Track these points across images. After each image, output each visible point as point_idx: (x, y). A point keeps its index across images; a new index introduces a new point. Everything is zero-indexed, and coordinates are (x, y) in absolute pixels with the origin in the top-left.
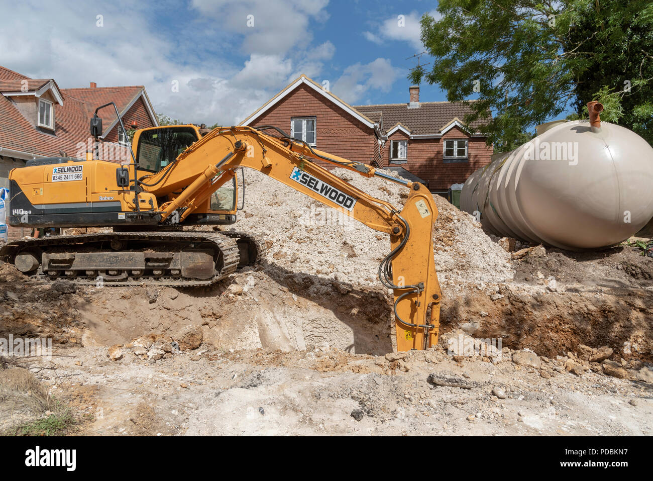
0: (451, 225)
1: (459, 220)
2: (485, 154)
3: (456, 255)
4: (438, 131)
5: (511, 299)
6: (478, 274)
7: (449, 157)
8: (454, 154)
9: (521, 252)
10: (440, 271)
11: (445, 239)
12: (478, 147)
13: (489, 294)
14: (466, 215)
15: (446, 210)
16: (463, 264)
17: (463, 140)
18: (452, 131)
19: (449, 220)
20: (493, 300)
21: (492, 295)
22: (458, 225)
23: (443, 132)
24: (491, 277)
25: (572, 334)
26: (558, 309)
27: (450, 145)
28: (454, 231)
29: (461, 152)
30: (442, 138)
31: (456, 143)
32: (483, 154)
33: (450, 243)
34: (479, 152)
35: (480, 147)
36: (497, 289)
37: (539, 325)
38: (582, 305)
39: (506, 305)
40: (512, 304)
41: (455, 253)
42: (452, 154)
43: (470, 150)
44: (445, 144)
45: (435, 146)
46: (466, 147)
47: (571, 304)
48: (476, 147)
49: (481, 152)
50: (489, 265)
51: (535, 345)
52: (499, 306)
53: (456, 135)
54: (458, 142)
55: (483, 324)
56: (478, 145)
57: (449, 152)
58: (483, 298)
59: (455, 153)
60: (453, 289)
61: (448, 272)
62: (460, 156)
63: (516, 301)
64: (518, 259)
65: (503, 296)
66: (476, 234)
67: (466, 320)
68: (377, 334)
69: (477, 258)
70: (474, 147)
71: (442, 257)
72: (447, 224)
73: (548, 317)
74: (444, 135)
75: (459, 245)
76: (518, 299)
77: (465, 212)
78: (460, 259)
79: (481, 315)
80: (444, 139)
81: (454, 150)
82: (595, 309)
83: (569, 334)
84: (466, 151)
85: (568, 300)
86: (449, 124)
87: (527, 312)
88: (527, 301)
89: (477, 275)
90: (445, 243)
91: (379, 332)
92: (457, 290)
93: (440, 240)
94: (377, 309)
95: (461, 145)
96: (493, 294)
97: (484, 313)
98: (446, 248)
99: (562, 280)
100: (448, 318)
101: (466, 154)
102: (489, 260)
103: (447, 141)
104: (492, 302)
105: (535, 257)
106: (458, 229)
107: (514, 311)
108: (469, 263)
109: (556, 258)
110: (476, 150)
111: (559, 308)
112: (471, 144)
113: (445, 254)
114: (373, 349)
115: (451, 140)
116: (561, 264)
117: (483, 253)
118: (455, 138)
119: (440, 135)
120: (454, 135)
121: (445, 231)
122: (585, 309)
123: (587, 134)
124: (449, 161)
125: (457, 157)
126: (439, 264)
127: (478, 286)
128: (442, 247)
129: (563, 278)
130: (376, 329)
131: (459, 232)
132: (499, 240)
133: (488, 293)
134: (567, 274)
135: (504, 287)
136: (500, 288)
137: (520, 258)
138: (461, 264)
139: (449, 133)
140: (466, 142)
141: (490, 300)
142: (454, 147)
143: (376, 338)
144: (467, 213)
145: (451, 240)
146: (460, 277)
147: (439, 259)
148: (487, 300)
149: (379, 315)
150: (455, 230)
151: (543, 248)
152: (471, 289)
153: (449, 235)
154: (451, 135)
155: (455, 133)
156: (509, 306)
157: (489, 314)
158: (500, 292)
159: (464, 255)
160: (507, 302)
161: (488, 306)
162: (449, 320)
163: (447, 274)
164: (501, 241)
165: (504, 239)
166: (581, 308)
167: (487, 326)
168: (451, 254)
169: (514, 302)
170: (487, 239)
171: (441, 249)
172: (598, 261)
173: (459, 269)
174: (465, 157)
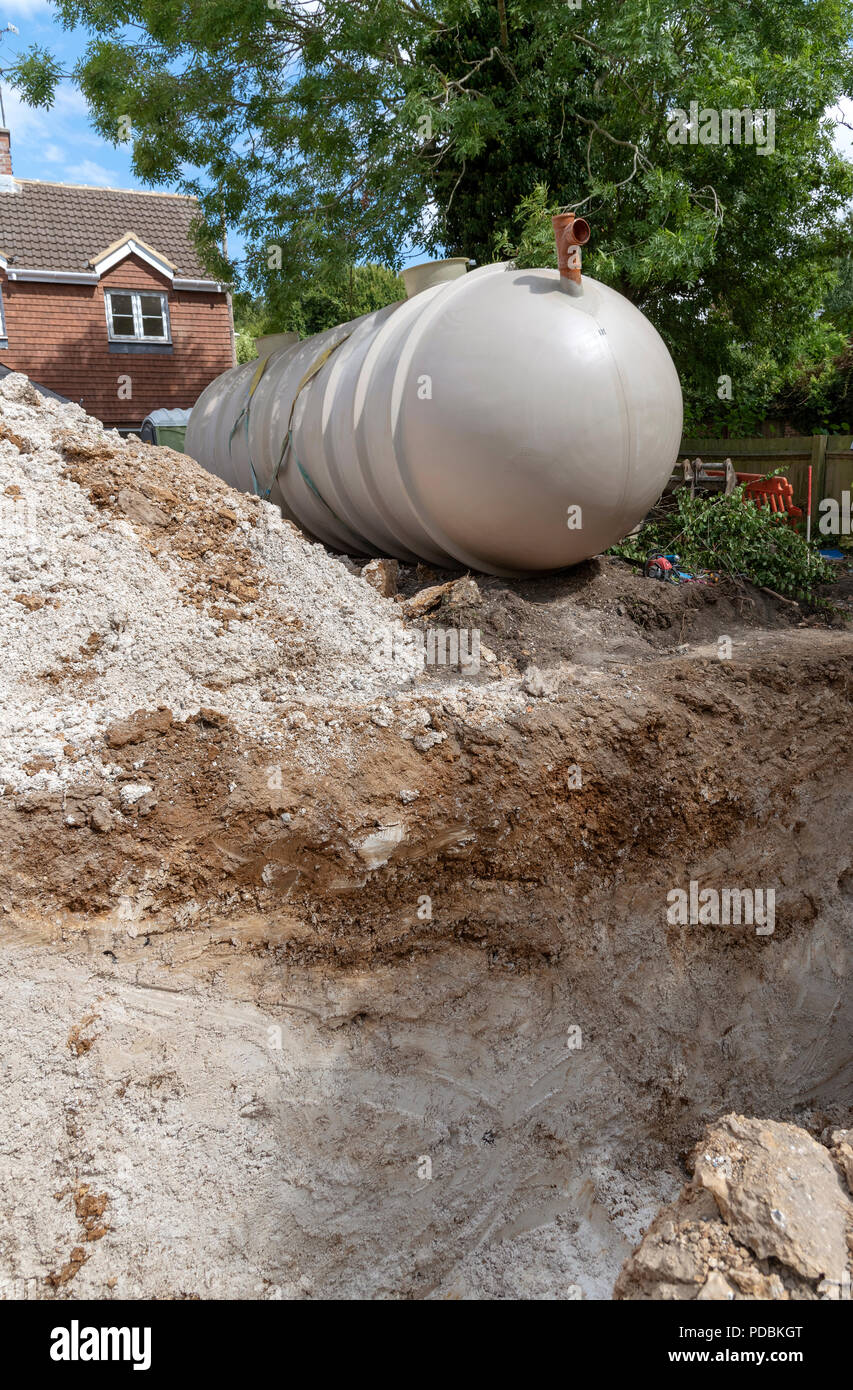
0: (236, 538)
1: (253, 522)
2: (212, 335)
3: (277, 627)
4: (85, 265)
5: (466, 741)
6: (343, 672)
7: (123, 337)
8: (136, 331)
9: (426, 596)
10: (241, 681)
11: (235, 583)
12: (194, 317)
13: (408, 735)
14: (255, 502)
15: (208, 492)
16: (300, 649)
17: (154, 295)
18: (124, 267)
19: (226, 522)
20: (421, 752)
21: (418, 738)
22: (257, 535)
23: (100, 269)
24: (377, 675)
25: (596, 796)
26: (566, 744)
27: (122, 305)
28: (249, 554)
29: (153, 327)
30: (100, 285)
31: (136, 302)
32: (208, 335)
33: (250, 592)
34: (197, 329)
35: (199, 317)
36: (426, 718)
37: (534, 793)
38: (606, 721)
39: (456, 758)
40: (470, 753)
41: (271, 621)
42: (131, 331)
43: (176, 322)
44: (108, 301)
45: (83, 304)
46: (164, 315)
47: (587, 724)
48: (189, 316)
49: (201, 329)
50: (365, 643)
51: (530, 844)
52: (438, 763)
53: (134, 280)
54: (142, 298)
55: (411, 824)
56: (192, 310)
57: (124, 326)
58: (397, 751)
59: (139, 329)
60: (311, 739)
61: (263, 678)
62: (151, 338)
63: (478, 744)
64: (421, 615)
65: (444, 735)
66: (311, 559)
67: (368, 826)
68: (108, 946)
69: (332, 627)
70: (184, 316)
71: (244, 639)
72: (225, 536)
73: (550, 768)
74: (104, 275)
75: (273, 594)
76: (483, 738)
77: (253, 493)
78: (289, 638)
79: (401, 801)
80: (106, 289)
81: (135, 321)
82: (636, 725)
83: (591, 797)
84: (165, 324)
85: (578, 715)
86: (113, 247)
87: (506, 767)
88: (501, 736)
89: (343, 676)
90: (236, 593)
91: (115, 937)
92: (325, 740)
93: (222, 587)
94: (95, 866)
95: (150, 307)
96: (422, 734)
97: (408, 793)
98: (248, 609)
99: (535, 659)
100: (321, 832)
101: (165, 333)
102: (361, 629)
103: (113, 293)
104: (419, 758)
105: (463, 608)
106: (259, 548)
107: (479, 772)
108: (313, 644)
109: (503, 605)
110: (189, 322)
111: (567, 740)
112: (176, 307)
113: (246, 627)
114: (100, 999)
115: (123, 293)
116: (520, 619)
117: (345, 612)
118: (135, 286)
119: (93, 275)
120: (128, 280)
121: (223, 556)
122: (614, 729)
123: (555, 297)
124: (126, 349)
125: (143, 337)
126: (236, 661)
127: (376, 718)
128: (233, 606)
129: (535, 655)
130: (102, 934)
131: (264, 557)
132: (364, 569)
133: (405, 734)
134: (541, 643)
135: (440, 708)
136: (432, 715)
137: (425, 613)
138: (295, 650)
139: (115, 273)
140: (162, 300)
141: (413, 753)
142: (135, 311)
143: (108, 959)
144: (255, 497)
145: (252, 584)
146: (301, 689)
147: (234, 646)
148: (406, 755)
149: (108, 884)
150: (253, 552)
151: (472, 583)
152: (360, 731)
153: (241, 569)
154: (122, 279)
155: (131, 274)
156: (464, 760)
157: (421, 793)
158: (433, 726)
159: (295, 622)
160: (455, 749)
161: (415, 769)
162: (325, 838)
163: (264, 686)
164: (368, 571)
165: (374, 565)
166: (607, 729)
167: (420, 827)
168: (265, 626)
169: (475, 748)
170: (339, 569)
171: (232, 615)
172: (573, 598)
173: (291, 666)
174: (163, 339)
